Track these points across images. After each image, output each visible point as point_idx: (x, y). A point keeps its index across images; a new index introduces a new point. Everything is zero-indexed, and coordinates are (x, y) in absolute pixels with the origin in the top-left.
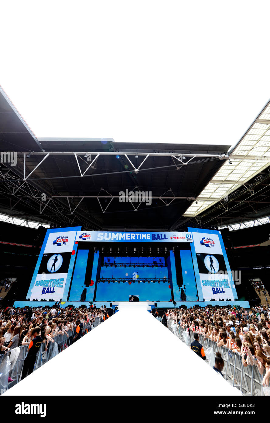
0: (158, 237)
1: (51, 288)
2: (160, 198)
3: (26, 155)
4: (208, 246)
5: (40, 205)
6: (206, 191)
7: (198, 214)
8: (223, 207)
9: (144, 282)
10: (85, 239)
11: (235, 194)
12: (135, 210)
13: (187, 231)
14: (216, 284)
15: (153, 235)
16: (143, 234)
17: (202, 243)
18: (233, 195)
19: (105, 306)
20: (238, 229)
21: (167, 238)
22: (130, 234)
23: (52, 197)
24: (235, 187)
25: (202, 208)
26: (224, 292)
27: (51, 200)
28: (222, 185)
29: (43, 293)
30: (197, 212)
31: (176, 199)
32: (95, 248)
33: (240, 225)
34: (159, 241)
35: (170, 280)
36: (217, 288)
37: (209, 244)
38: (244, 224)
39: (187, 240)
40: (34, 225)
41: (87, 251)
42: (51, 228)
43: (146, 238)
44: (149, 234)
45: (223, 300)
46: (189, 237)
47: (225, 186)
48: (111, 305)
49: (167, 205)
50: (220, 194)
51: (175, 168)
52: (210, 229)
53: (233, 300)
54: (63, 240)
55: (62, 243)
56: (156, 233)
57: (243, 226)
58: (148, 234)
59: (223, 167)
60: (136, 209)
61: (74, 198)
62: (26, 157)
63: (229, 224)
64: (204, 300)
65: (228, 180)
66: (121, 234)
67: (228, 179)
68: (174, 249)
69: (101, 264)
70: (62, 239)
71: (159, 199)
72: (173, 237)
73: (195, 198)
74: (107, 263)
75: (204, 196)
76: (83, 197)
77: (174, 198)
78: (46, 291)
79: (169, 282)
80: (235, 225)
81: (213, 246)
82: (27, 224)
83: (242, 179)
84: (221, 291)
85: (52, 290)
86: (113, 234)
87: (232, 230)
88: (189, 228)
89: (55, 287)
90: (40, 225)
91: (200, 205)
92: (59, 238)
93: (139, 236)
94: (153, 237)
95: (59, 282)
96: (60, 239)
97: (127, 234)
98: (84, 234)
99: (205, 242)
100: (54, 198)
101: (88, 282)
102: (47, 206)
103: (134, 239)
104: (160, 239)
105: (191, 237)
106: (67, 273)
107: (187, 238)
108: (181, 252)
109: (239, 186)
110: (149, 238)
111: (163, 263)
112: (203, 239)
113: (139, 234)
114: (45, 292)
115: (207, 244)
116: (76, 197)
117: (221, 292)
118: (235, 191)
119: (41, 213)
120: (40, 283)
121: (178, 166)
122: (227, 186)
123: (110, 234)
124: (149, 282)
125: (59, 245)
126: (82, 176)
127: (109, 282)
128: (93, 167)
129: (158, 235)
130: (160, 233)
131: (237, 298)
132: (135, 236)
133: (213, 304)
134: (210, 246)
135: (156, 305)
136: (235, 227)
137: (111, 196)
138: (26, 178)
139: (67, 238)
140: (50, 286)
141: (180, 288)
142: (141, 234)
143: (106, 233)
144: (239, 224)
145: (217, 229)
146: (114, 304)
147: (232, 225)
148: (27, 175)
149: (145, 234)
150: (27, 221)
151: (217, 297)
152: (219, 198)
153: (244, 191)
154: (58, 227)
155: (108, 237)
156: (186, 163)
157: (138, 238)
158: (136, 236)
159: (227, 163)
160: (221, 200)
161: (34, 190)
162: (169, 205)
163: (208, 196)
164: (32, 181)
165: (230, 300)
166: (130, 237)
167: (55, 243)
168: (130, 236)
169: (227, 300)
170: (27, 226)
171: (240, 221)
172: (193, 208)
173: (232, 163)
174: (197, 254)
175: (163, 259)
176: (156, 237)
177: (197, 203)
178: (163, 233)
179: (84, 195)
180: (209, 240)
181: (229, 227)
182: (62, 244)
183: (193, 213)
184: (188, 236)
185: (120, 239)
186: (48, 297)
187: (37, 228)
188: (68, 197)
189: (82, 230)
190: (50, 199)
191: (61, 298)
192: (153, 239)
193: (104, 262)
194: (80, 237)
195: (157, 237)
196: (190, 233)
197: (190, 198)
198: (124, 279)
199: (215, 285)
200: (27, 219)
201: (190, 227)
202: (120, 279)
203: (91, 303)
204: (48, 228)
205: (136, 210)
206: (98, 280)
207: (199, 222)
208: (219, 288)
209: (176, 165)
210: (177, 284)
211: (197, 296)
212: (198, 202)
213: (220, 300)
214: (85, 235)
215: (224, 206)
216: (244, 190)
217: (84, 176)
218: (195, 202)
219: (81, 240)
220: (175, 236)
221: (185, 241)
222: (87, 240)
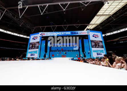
0: (74, 33)
9: (68, 51)
17: (93, 36)
18: (105, 21)
21: (78, 33)
24: (106, 18)
35: (79, 50)
41: (45, 41)
44: (70, 32)
64: (93, 57)
85: (34, 55)
95: (36, 52)
101: (46, 51)
106: (38, 49)
110: (70, 34)
114: (32, 55)
120: (30, 52)
123: (53, 33)
125: (35, 39)
126: (42, 14)
127: (54, 51)
128: (47, 12)
135: (73, 59)
139: (37, 37)
140: (33, 53)
143: (51, 33)
149: (68, 32)
153: (110, 19)
155: (52, 34)
157: (65, 34)
163: (94, 23)
167: (33, 39)
168: (61, 33)
174: (91, 40)
178: (76, 32)
184: (88, 32)
189: (41, 32)
191: (37, 57)
194: (41, 35)
198: (60, 50)
208: (100, 53)
210: (82, 52)
211: (90, 56)
222: (44, 36)
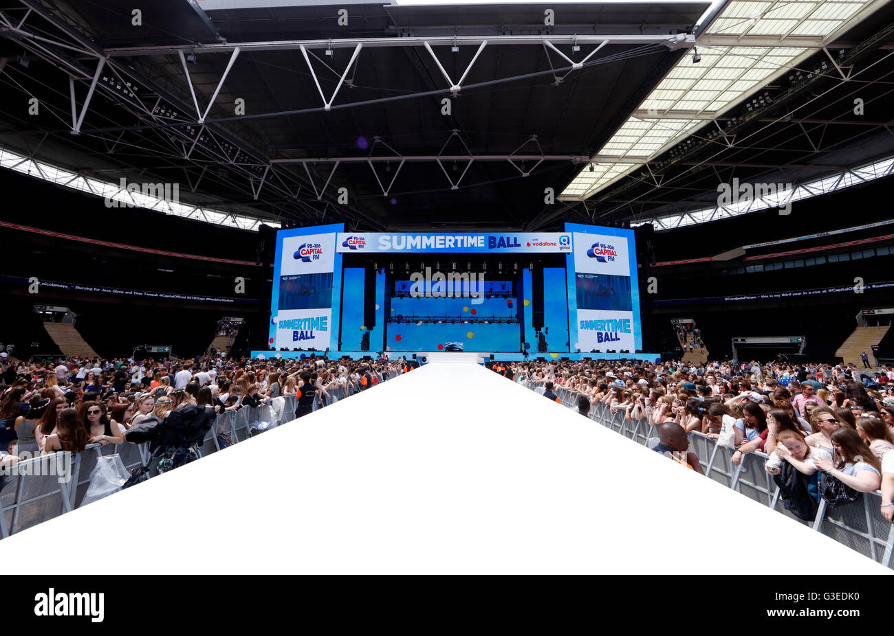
0: (502, 243)
1: (307, 332)
2: (509, 158)
3: (186, 55)
4: (602, 260)
5: (249, 182)
6: (619, 139)
7: (592, 194)
8: (651, 180)
9: (472, 322)
10: (354, 248)
11: (687, 145)
12: (452, 188)
13: (563, 230)
14: (606, 327)
15: (490, 238)
16: (470, 237)
17: (591, 254)
18: (683, 147)
19: (404, 357)
20: (674, 226)
21: (519, 245)
22: (443, 237)
23: (271, 161)
24: (691, 128)
25: (602, 181)
26: (619, 339)
27: (270, 170)
28: (662, 124)
29: (294, 340)
30: (590, 191)
31: (545, 162)
32: (376, 265)
33: (681, 219)
34: (502, 250)
35: (519, 319)
36: (606, 334)
37: (606, 257)
38: (689, 215)
39: (561, 248)
40: (247, 224)
41: (362, 271)
42: (284, 228)
43: (476, 246)
44: (483, 237)
45: (614, 352)
46: (566, 243)
47: (666, 125)
48: (414, 356)
49: (525, 175)
50: (650, 147)
51: (551, 78)
52: (612, 225)
53: (632, 351)
54: (313, 250)
55: (311, 256)
56: (498, 235)
57: (687, 221)
58: (480, 238)
59: (675, 72)
60: (455, 185)
61: (318, 164)
62: (188, 62)
63: (658, 215)
64: (579, 351)
65: (679, 108)
66: (425, 238)
67: (680, 106)
68: (531, 265)
69: (390, 293)
70: (309, 248)
71: (508, 162)
72: (531, 242)
73: (590, 158)
74: (401, 292)
75: (611, 153)
76: (338, 161)
77: (542, 158)
78: (299, 336)
79: (517, 322)
80: (669, 219)
81: (613, 259)
82: (233, 222)
83: (713, 107)
84: (614, 337)
85: (309, 335)
86: (410, 238)
87: (660, 228)
88: (566, 224)
89: (314, 330)
90: (260, 223)
91: (599, 175)
92: (304, 246)
93: (462, 241)
94: (491, 242)
95: (320, 323)
96: (306, 248)
97: (438, 238)
98: (351, 238)
99: (598, 251)
100: (275, 165)
101: (370, 322)
102: (264, 183)
103: (453, 246)
104: (505, 247)
105: (568, 243)
106: (330, 307)
107: (561, 243)
108: (547, 271)
109: (704, 124)
110: (483, 245)
111: (508, 292)
112: (594, 246)
113: (462, 238)
114: (297, 337)
115: (602, 255)
116: (322, 160)
117: (613, 340)
118: (689, 138)
119: (256, 197)
120: (286, 324)
121: (559, 74)
122: (671, 126)
123: (403, 238)
124: (481, 322)
125: (307, 260)
126: (327, 107)
127: (408, 322)
128: (350, 82)
129: (502, 239)
130: (505, 235)
131: (641, 349)
132: (453, 241)
133: (595, 357)
134: (606, 259)
135: (492, 357)
136: (670, 222)
137: (397, 155)
138: (202, 117)
139: (319, 246)
140: (304, 328)
141: (537, 333)
142: (465, 237)
143: (395, 237)
144: (678, 217)
145: (627, 227)
146: (419, 354)
147: (662, 219)
148: (203, 112)
149: (475, 238)
150: (232, 216)
151: (604, 347)
152: (647, 157)
153: (710, 137)
154: (298, 226)
155: (399, 243)
156: (581, 65)
157: (459, 246)
158: (456, 241)
159: (687, 60)
160: (651, 161)
161: (229, 147)
162: (528, 174)
163: (620, 153)
164: (219, 126)
165: (627, 352)
166: (445, 244)
167: (297, 256)
168: (443, 242)
169: (622, 352)
170: (234, 225)
171: (683, 211)
172: (583, 181)
173: (698, 61)
174: (577, 274)
175: (509, 285)
176: (497, 242)
177: (592, 169)
178: (512, 235)
179: (338, 157)
180: (607, 249)
181: (655, 223)
182: (311, 259)
183: (581, 193)
184: (564, 240)
185: (424, 247)
186: (304, 344)
187: (256, 228)
188: (304, 161)
189: (346, 230)
190: (268, 167)
191: (328, 346)
192: (490, 247)
193: (396, 290)
194: (345, 245)
195: (499, 242)
196: (569, 234)
197: (578, 159)
198: (435, 317)
199: (603, 328)
200: (232, 212)
201: (570, 222)
202: (427, 317)
203: (380, 353)
204: (277, 229)
205: (455, 187)
206: (388, 319)
207: (591, 212)
208: (611, 333)
209: (553, 70)
210: (533, 326)
211: (568, 344)
212: (596, 168)
213: (608, 351)
214: (353, 240)
215: (653, 176)
216: (712, 134)
217: (333, 107)
218: (587, 168)
219: (347, 250)
220: (537, 240)
221: (555, 249)
222: (359, 250)
